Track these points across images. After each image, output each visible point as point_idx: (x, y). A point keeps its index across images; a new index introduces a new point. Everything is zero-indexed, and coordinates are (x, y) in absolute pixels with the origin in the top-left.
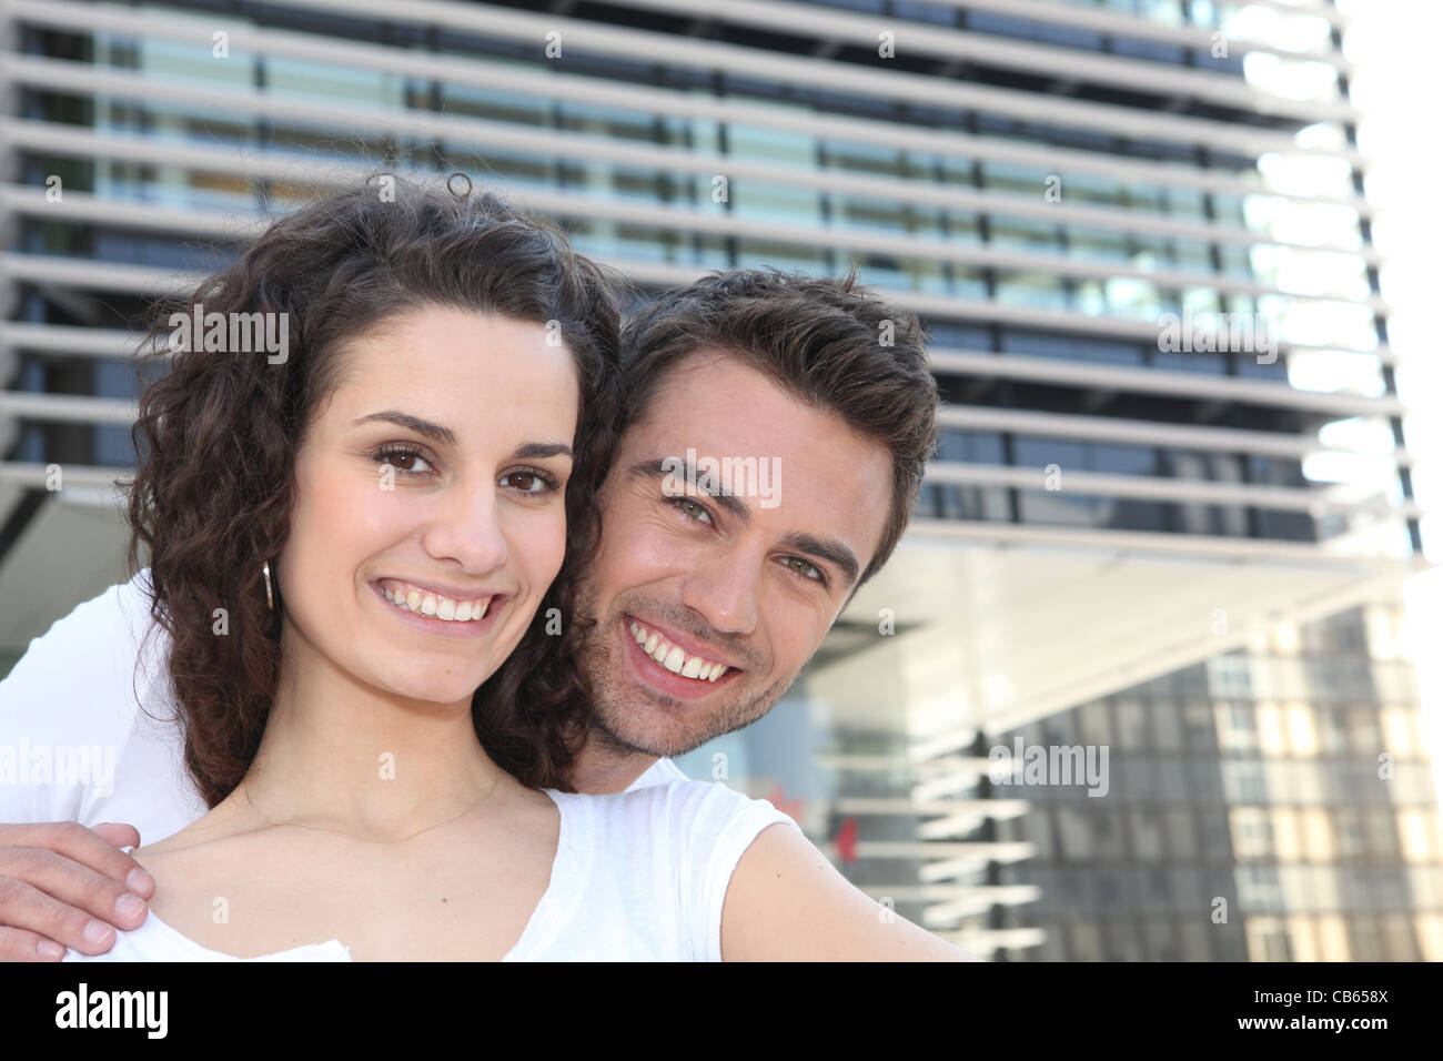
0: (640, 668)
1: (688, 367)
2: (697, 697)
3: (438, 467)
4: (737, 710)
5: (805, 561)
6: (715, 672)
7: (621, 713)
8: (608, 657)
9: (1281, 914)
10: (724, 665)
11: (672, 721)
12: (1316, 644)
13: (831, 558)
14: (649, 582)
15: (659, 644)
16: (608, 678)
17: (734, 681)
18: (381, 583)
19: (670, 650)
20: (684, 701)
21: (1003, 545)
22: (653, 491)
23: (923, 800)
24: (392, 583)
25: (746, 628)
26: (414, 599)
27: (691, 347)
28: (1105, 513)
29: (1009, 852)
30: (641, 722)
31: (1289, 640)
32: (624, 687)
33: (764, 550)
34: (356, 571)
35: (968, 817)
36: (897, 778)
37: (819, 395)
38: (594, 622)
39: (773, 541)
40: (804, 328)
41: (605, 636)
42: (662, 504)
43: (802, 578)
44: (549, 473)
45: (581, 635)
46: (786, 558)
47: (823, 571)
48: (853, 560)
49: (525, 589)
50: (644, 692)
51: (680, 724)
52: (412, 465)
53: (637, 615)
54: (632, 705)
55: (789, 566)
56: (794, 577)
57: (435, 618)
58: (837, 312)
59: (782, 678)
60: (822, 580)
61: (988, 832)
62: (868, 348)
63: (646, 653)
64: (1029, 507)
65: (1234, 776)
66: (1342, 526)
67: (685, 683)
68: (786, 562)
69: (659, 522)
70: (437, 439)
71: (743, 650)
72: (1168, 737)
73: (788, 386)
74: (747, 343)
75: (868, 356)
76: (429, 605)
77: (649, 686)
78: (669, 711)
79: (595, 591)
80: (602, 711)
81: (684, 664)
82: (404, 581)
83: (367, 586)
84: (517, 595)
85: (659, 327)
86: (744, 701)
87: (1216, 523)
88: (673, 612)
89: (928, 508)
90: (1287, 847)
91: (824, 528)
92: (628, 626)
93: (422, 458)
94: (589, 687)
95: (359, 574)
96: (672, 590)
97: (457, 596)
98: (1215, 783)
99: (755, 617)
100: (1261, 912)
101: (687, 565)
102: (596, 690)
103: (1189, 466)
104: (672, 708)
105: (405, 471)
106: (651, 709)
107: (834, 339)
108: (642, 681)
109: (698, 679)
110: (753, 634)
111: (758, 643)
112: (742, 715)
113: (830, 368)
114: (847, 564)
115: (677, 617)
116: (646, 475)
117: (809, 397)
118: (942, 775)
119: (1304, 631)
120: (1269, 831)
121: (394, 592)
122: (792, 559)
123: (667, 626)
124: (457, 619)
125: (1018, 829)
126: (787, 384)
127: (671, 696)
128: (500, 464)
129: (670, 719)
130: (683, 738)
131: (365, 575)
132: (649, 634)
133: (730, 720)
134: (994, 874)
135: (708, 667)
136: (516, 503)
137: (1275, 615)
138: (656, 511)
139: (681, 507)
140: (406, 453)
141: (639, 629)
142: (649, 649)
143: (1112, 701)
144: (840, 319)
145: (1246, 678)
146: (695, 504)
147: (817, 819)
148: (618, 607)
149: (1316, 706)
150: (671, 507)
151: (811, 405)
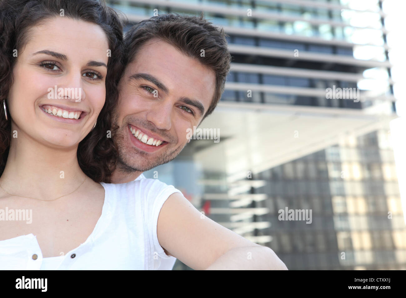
0: (133, 142)
1: (148, 44)
2: (153, 151)
3: (62, 69)
4: (166, 156)
5: (187, 107)
6: (158, 143)
7: (128, 156)
8: (123, 138)
9: (349, 231)
10: (161, 141)
11: (144, 159)
12: (362, 143)
13: (195, 106)
14: (135, 113)
15: (139, 134)
16: (123, 145)
17: (165, 146)
18: (43, 107)
19: (143, 136)
20: (148, 153)
21: (258, 111)
22: (137, 84)
23: (232, 194)
24: (47, 106)
25: (168, 127)
26: (55, 111)
27: (149, 38)
28: (292, 100)
29: (260, 211)
30: (134, 160)
31: (352, 141)
32: (129, 148)
33: (174, 103)
34: (35, 103)
35: (247, 200)
36: (224, 188)
37: (191, 53)
38: (118, 127)
39: (176, 100)
40: (186, 30)
41: (122, 131)
42: (140, 88)
43: (186, 112)
44: (99, 73)
45: (114, 132)
46: (181, 106)
47: (192, 110)
48: (202, 106)
49: (92, 110)
50: (135, 150)
51: (147, 160)
52: (53, 68)
53: (132, 124)
54: (131, 154)
55: (182, 109)
56: (183, 112)
57: (62, 117)
58: (197, 26)
59: (181, 145)
60: (192, 113)
61: (253, 205)
62: (207, 37)
63: (135, 137)
64: (267, 98)
65: (334, 187)
66: (371, 103)
67: (148, 147)
68: (181, 107)
69: (139, 94)
70: (61, 58)
71: (167, 136)
72: (313, 173)
73: (181, 50)
74: (167, 36)
75: (207, 40)
76: (60, 113)
77: (136, 148)
78: (143, 156)
79: (118, 117)
80: (121, 156)
81: (148, 140)
82: (51, 105)
83: (39, 108)
84: (89, 113)
85: (139, 31)
86: (168, 153)
87: (329, 103)
88: (144, 123)
89: (233, 98)
90: (351, 209)
91: (193, 96)
92: (129, 129)
93: (56, 66)
94: (117, 148)
95: (36, 104)
96: (143, 116)
97: (69, 110)
98: (328, 188)
99: (170, 125)
100: (342, 230)
101: (149, 108)
102: (119, 150)
103: (320, 85)
104: (144, 155)
105: (50, 70)
106: (137, 155)
107: (195, 34)
108: (134, 146)
109: (152, 145)
110: (170, 130)
111: (172, 133)
112: (167, 158)
113: (195, 44)
114: (201, 108)
115: (145, 125)
116: (135, 79)
117: (188, 53)
118: (238, 186)
119: (358, 139)
120: (345, 205)
121: (48, 110)
122: (183, 106)
123: (142, 128)
124: (69, 118)
125: (263, 204)
126: (180, 49)
127: (144, 151)
128: (82, 68)
129: (143, 159)
130: (148, 165)
131: (38, 104)
132: (136, 131)
133: (163, 159)
134: (255, 219)
135: (155, 141)
136: (89, 82)
137: (347, 133)
138: (138, 90)
139: (146, 89)
140: (50, 64)
141: (133, 129)
142: (136, 136)
143: (294, 162)
144: (198, 28)
145: (338, 155)
146: (150, 88)
147: (197, 200)
148: (125, 121)
149: (362, 164)
150: (143, 89)
151: (189, 56)
